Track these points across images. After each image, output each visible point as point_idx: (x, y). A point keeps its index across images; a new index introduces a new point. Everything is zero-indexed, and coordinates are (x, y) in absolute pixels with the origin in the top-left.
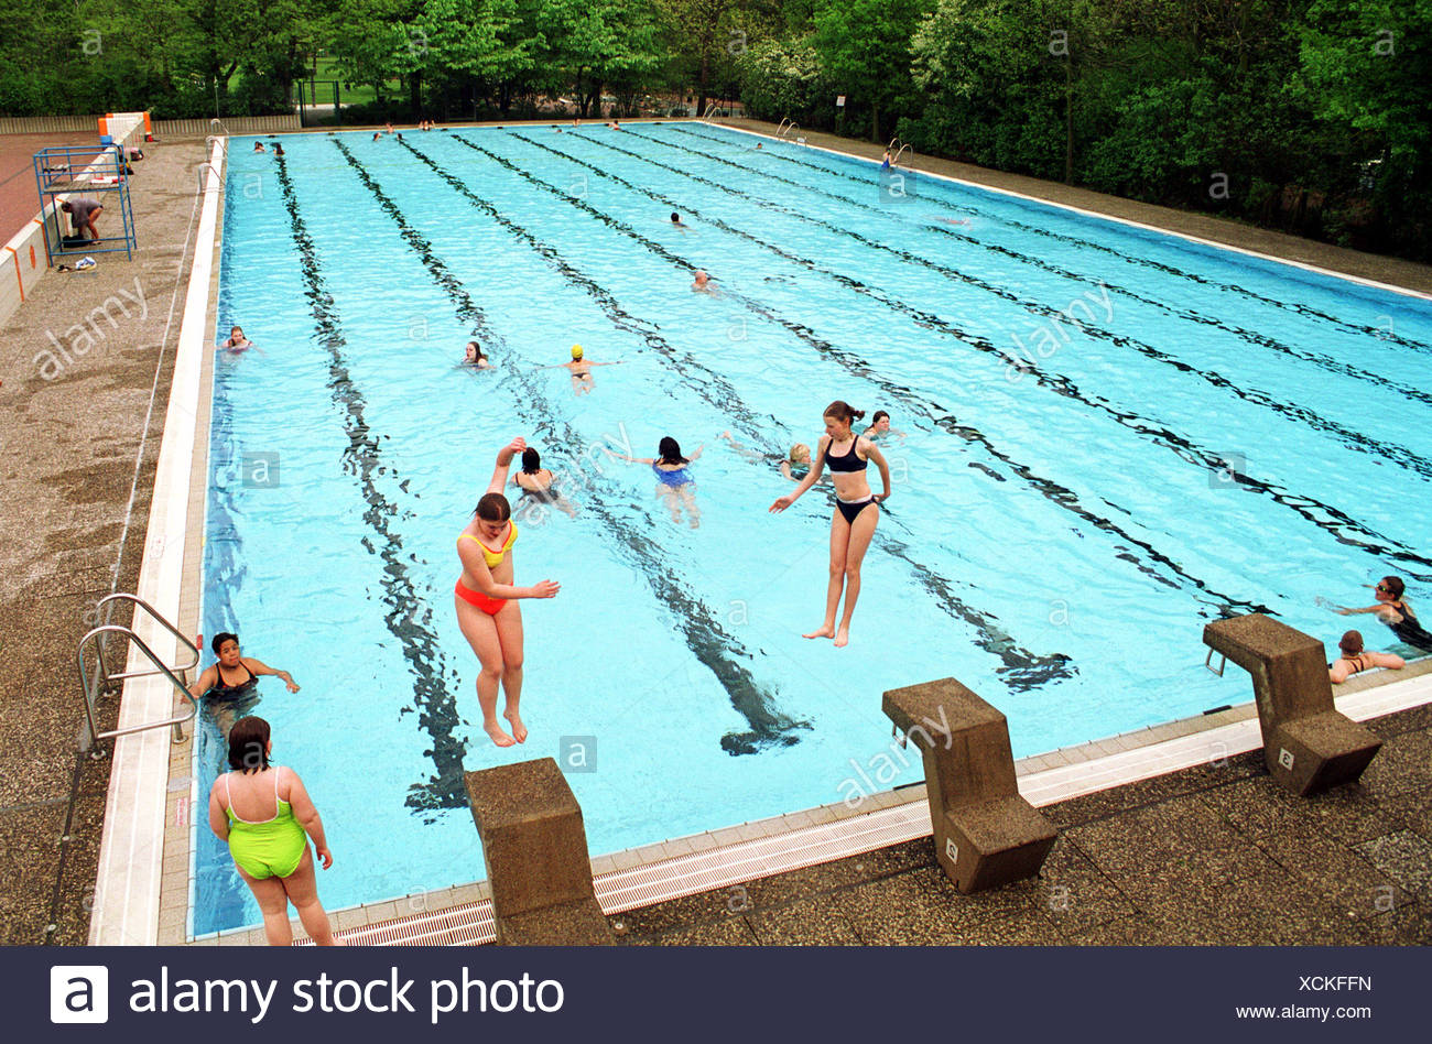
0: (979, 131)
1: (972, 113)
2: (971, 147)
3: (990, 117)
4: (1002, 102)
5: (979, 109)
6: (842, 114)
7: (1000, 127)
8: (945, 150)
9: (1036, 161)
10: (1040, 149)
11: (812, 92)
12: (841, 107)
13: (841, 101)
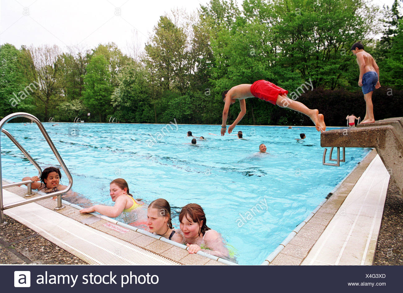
0: (131, 115)
1: (129, 111)
2: (129, 119)
3: (134, 111)
4: (136, 107)
5: (130, 110)
6: (90, 117)
7: (137, 113)
8: (122, 121)
9: (147, 120)
10: (148, 117)
11: (80, 113)
12: (89, 116)
13: (89, 114)
